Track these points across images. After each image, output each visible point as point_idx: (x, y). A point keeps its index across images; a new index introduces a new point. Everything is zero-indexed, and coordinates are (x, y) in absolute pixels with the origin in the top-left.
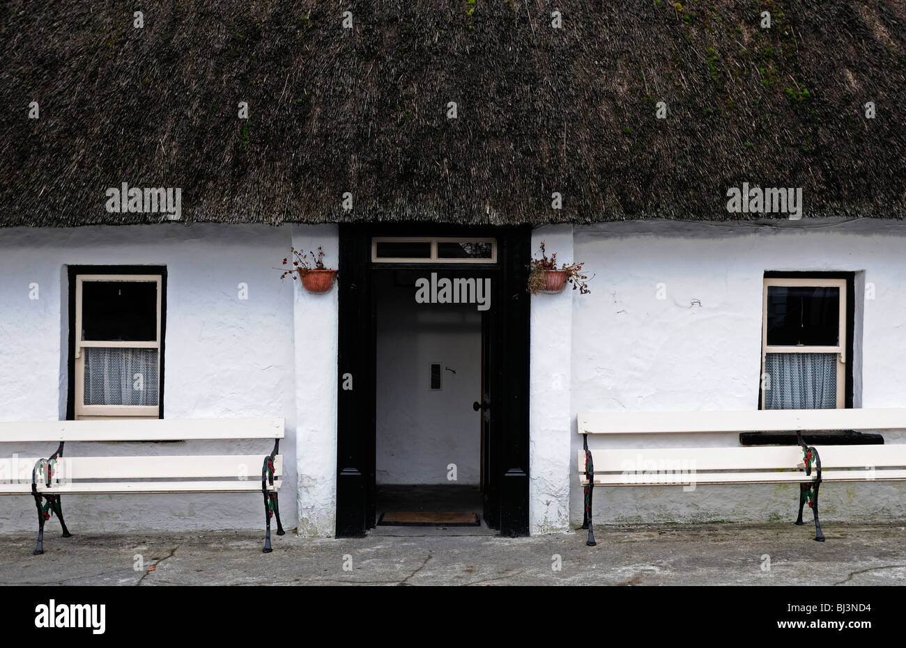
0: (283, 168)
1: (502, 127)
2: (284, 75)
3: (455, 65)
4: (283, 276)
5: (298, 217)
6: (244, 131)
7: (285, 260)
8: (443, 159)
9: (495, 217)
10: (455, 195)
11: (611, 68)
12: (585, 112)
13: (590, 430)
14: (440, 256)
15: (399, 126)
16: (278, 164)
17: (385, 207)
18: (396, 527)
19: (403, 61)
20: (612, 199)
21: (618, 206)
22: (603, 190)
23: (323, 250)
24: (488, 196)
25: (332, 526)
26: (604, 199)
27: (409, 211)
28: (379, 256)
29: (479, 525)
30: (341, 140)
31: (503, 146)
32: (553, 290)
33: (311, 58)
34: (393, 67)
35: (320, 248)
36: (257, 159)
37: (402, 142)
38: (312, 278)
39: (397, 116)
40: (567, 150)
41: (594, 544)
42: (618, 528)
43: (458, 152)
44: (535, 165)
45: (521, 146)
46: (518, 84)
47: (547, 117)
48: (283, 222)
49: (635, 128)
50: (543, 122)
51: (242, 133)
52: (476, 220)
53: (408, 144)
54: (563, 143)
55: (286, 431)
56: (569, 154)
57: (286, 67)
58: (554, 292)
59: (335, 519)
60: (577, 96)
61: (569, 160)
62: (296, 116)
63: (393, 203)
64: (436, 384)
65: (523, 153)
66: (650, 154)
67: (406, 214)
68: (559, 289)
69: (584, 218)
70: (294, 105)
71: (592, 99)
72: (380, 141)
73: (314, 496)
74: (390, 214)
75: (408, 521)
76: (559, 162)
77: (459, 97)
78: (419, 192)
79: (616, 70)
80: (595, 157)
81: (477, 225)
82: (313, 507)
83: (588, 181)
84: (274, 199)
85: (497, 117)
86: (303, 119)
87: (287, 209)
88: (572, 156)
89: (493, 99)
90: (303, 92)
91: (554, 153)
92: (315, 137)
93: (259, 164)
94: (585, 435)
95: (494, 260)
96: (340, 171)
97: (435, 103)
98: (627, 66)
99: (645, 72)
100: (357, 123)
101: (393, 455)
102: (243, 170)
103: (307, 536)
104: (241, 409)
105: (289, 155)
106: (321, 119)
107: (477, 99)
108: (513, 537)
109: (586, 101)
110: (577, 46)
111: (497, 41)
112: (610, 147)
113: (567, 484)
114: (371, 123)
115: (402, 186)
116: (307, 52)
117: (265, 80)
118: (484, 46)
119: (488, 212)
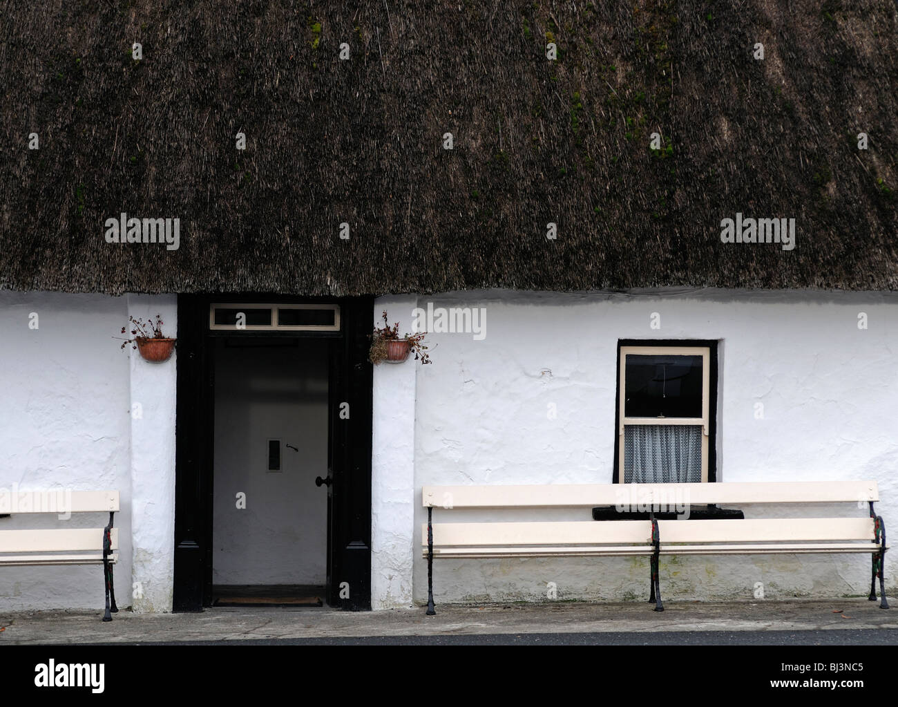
1: (346, 190)
2: (113, 126)
3: (298, 116)
4: (123, 346)
5: (140, 287)
6: (78, 194)
7: (124, 329)
8: (284, 227)
9: (335, 288)
10: (296, 265)
11: (466, 118)
12: (433, 171)
13: (434, 504)
14: (281, 322)
15: (238, 188)
17: (227, 278)
18: (232, 607)
19: (241, 109)
20: (453, 269)
21: (459, 277)
22: (445, 260)
23: (161, 318)
24: (329, 266)
25: (168, 602)
26: (446, 268)
27: (250, 283)
28: (217, 323)
29: (322, 605)
30: (179, 204)
31: (346, 211)
32: (395, 359)
33: (141, 106)
34: (230, 117)
35: (158, 316)
36: (95, 225)
37: (242, 207)
38: (150, 347)
39: (236, 177)
40: (411, 216)
41: (434, 614)
42: (464, 605)
43: (300, 218)
44: (378, 234)
45: (364, 211)
46: (365, 139)
47: (393, 178)
48: (124, 292)
49: (483, 191)
50: (388, 184)
51: (76, 196)
52: (317, 291)
53: (249, 210)
54: (407, 209)
55: (121, 505)
56: (413, 221)
57: (115, 116)
58: (396, 361)
59: (172, 595)
60: (426, 153)
61: (412, 227)
62: (131, 176)
63: (235, 274)
64: (274, 463)
65: (366, 219)
66: (497, 220)
67: (248, 285)
68: (401, 358)
69: (425, 289)
70: (128, 164)
71: (441, 157)
72: (220, 206)
73: (150, 570)
74: (232, 285)
76: (402, 228)
77: (302, 155)
78: (260, 262)
79: (471, 120)
80: (440, 224)
81: (318, 296)
82: (149, 582)
83: (431, 249)
84: (114, 268)
85: (341, 178)
86: (139, 180)
87: (128, 280)
88: (416, 223)
90: (136, 148)
91: (398, 219)
92: (151, 202)
93: (96, 230)
94: (430, 509)
95: (336, 327)
97: (276, 162)
98: (484, 114)
99: (502, 123)
100: (195, 186)
102: (80, 237)
103: (143, 611)
104: (72, 483)
106: (158, 181)
107: (321, 156)
108: (354, 611)
109: (436, 159)
110: (431, 90)
111: (344, 84)
112: (456, 213)
113: (410, 558)
114: (209, 186)
115: (243, 256)
116: (135, 98)
117: (94, 133)
118: (329, 92)
119: (329, 284)
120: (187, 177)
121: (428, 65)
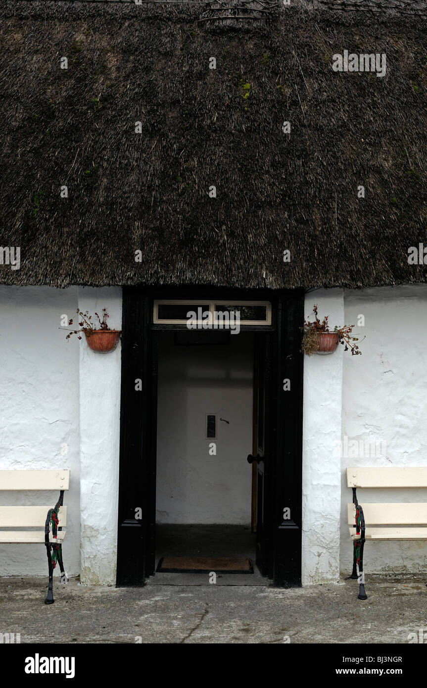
0: (70, 234)
1: (277, 197)
2: (74, 149)
3: (232, 142)
4: (68, 336)
5: (83, 280)
6: (35, 199)
7: (71, 321)
8: (221, 226)
9: (271, 281)
10: (233, 259)
11: (376, 145)
12: (354, 184)
13: (359, 485)
15: (180, 195)
16: (66, 230)
17: (167, 271)
18: (175, 575)
19: (184, 137)
20: (382, 264)
21: (388, 272)
22: (373, 256)
23: (107, 312)
24: (264, 261)
25: (113, 575)
26: (374, 264)
27: (189, 275)
28: (160, 317)
29: (253, 573)
30: (125, 208)
31: (278, 215)
32: (325, 351)
33: (99, 135)
34: (175, 143)
35: (105, 310)
36: (46, 225)
37: (183, 210)
38: (96, 338)
39: (178, 187)
40: (338, 218)
42: (385, 577)
43: (236, 219)
44: (309, 233)
45: (295, 215)
46: (291, 158)
47: (319, 188)
48: (68, 284)
49: (401, 199)
50: (315, 192)
51: (33, 201)
52: (253, 284)
53: (189, 212)
54: (334, 213)
55: (70, 484)
56: (340, 222)
57: (76, 142)
58: (326, 353)
59: (116, 569)
60: (346, 170)
61: (340, 228)
63: (174, 267)
64: (211, 433)
65: (296, 221)
66: (417, 222)
67: (186, 277)
68: (330, 350)
69: (356, 283)
70: (82, 176)
71: (360, 173)
72: (162, 209)
73: (97, 546)
74: (171, 277)
75: (185, 567)
76: (331, 229)
77: (236, 170)
78: (199, 257)
79: (381, 147)
80: (365, 226)
81: (254, 289)
82: (95, 556)
83: (358, 248)
84: (61, 262)
85: (272, 188)
86: (91, 189)
87: (73, 272)
88: (343, 225)
89: (268, 172)
90: (91, 164)
91: (326, 221)
92: (100, 205)
93: (48, 230)
94: (354, 489)
95: (268, 322)
96: (124, 236)
97: (214, 175)
98: (391, 143)
99: (408, 149)
100: (140, 193)
101: (172, 497)
102: (32, 235)
103: (89, 584)
104: (30, 461)
105: (76, 221)
106: (107, 189)
107: (254, 171)
108: (286, 588)
109: (354, 174)
110: (344, 125)
111: (271, 121)
112: (379, 217)
113: (338, 536)
114: (154, 193)
115: (183, 251)
116: (96, 130)
117: (56, 154)
118: (259, 125)
119: (264, 276)
120: (134, 186)
121: (340, 109)
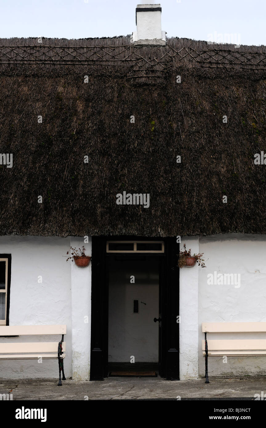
0: (67, 211)
1: (166, 190)
2: (65, 164)
4: (67, 260)
5: (74, 234)
6: (48, 193)
7: (68, 252)
8: (139, 206)
9: (162, 233)
10: (145, 223)
11: (219, 159)
12: (205, 182)
13: (208, 331)
14: (138, 249)
15: (119, 190)
16: (65, 209)
17: (113, 229)
18: (118, 377)
19: (120, 156)
20: (216, 224)
21: (218, 228)
22: (212, 220)
23: (85, 248)
24: (159, 224)
25: (88, 375)
26: (212, 224)
27: (124, 231)
28: (110, 249)
29: (157, 376)
30: (92, 197)
31: (167, 199)
32: (189, 266)
33: (77, 155)
34: (116, 160)
36: (55, 206)
38: (80, 260)
39: (118, 185)
40: (196, 201)
41: (208, 383)
42: (222, 377)
44: (181, 209)
45: (175, 199)
46: (174, 168)
47: (187, 185)
48: (68, 236)
49: (228, 190)
50: (185, 187)
51: (47, 193)
52: (154, 235)
54: (194, 198)
55: (67, 331)
56: (196, 203)
57: (65, 160)
58: (190, 266)
59: (90, 372)
60: (202, 174)
61: (196, 206)
62: (72, 185)
63: (117, 227)
64: (136, 310)
65: (176, 203)
66: (235, 203)
67: (123, 232)
68: (192, 265)
69: (203, 233)
70: (70, 180)
71: (209, 175)
72: (111, 198)
73: (80, 361)
74: (116, 232)
75: (123, 375)
76: (192, 207)
77: (147, 175)
78: (129, 222)
79: (221, 160)
80: (209, 205)
81: (154, 237)
82: (79, 366)
83: (205, 216)
84: (63, 225)
85: (164, 185)
86: (75, 187)
87: (70, 230)
88: (198, 204)
89: (162, 176)
90: (74, 173)
91: (190, 202)
92: (80, 196)
93: (56, 209)
94: (206, 333)
95: (163, 251)
96: (93, 212)
97: (136, 178)
98: (226, 157)
99: (235, 161)
100: (100, 189)
102: (49, 211)
103: (77, 380)
104: (46, 321)
105: (70, 204)
106: (83, 187)
107: (155, 176)
108: (172, 380)
109: (206, 176)
110: (203, 147)
111: (165, 145)
112: (216, 200)
113: (197, 356)
114: (106, 189)
115: (121, 219)
116: (75, 152)
117: (56, 167)
118: (159, 149)
119: (159, 231)
120: (97, 185)
121: (201, 137)
